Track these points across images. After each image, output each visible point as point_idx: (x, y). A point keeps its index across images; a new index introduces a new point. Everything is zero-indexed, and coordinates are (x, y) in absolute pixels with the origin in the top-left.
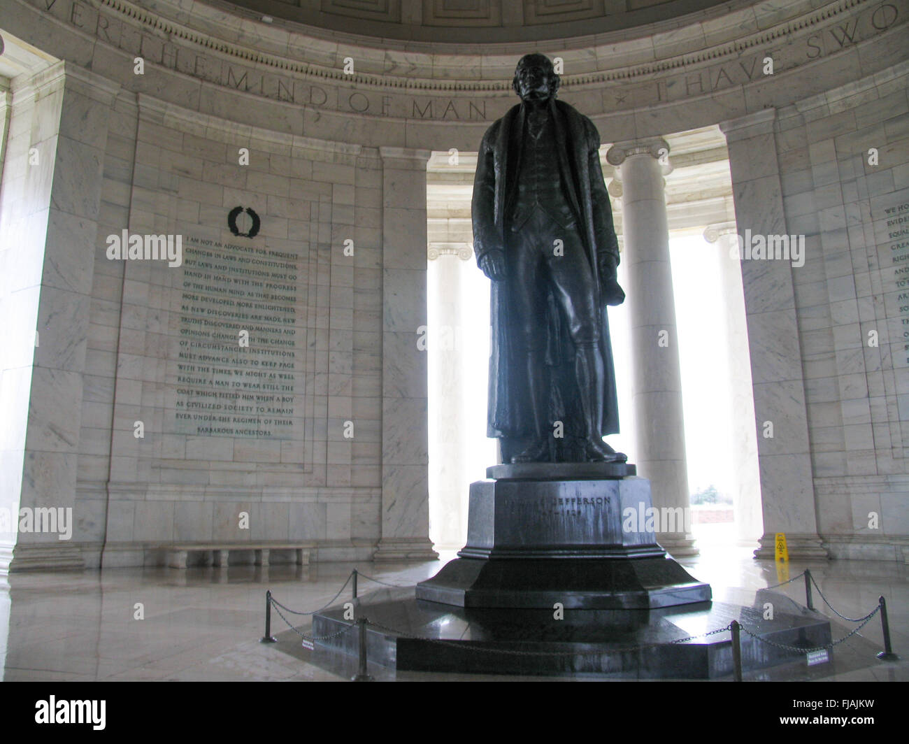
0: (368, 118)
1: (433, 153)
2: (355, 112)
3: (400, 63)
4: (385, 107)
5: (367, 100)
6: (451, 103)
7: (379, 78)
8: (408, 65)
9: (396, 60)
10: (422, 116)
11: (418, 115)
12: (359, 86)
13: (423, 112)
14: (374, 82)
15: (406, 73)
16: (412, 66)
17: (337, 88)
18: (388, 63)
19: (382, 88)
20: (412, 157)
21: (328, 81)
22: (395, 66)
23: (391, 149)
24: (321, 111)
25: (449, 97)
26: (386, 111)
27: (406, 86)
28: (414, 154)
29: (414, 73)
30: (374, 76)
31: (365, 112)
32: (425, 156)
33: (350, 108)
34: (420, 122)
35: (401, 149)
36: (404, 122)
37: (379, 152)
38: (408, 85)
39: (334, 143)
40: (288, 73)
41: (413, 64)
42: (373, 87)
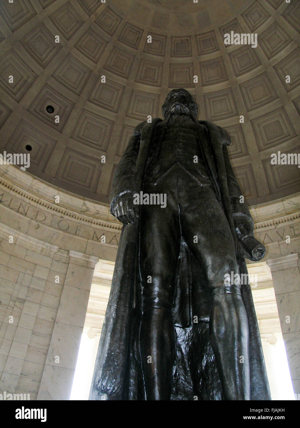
0: (66, 234)
1: (100, 260)
2: (60, 229)
3: (91, 209)
4: (78, 231)
5: (68, 225)
6: (115, 236)
7: (78, 215)
8: (95, 211)
9: (89, 207)
10: (98, 240)
11: (95, 238)
12: (66, 217)
13: (98, 238)
14: (74, 217)
15: (94, 214)
16: (97, 212)
17: (53, 215)
18: (84, 208)
19: (78, 221)
20: (87, 259)
21: (49, 210)
22: (88, 210)
23: (76, 252)
24: (40, 224)
25: (115, 233)
26: (77, 233)
27: (92, 222)
28: (89, 258)
29: (98, 215)
30: (75, 213)
31: (66, 231)
32: (95, 260)
33: (58, 227)
34: (96, 242)
35: (82, 254)
36: (87, 240)
37: (69, 253)
38: (93, 222)
39: (43, 242)
40: (27, 200)
41: (98, 211)
42: (73, 219)
